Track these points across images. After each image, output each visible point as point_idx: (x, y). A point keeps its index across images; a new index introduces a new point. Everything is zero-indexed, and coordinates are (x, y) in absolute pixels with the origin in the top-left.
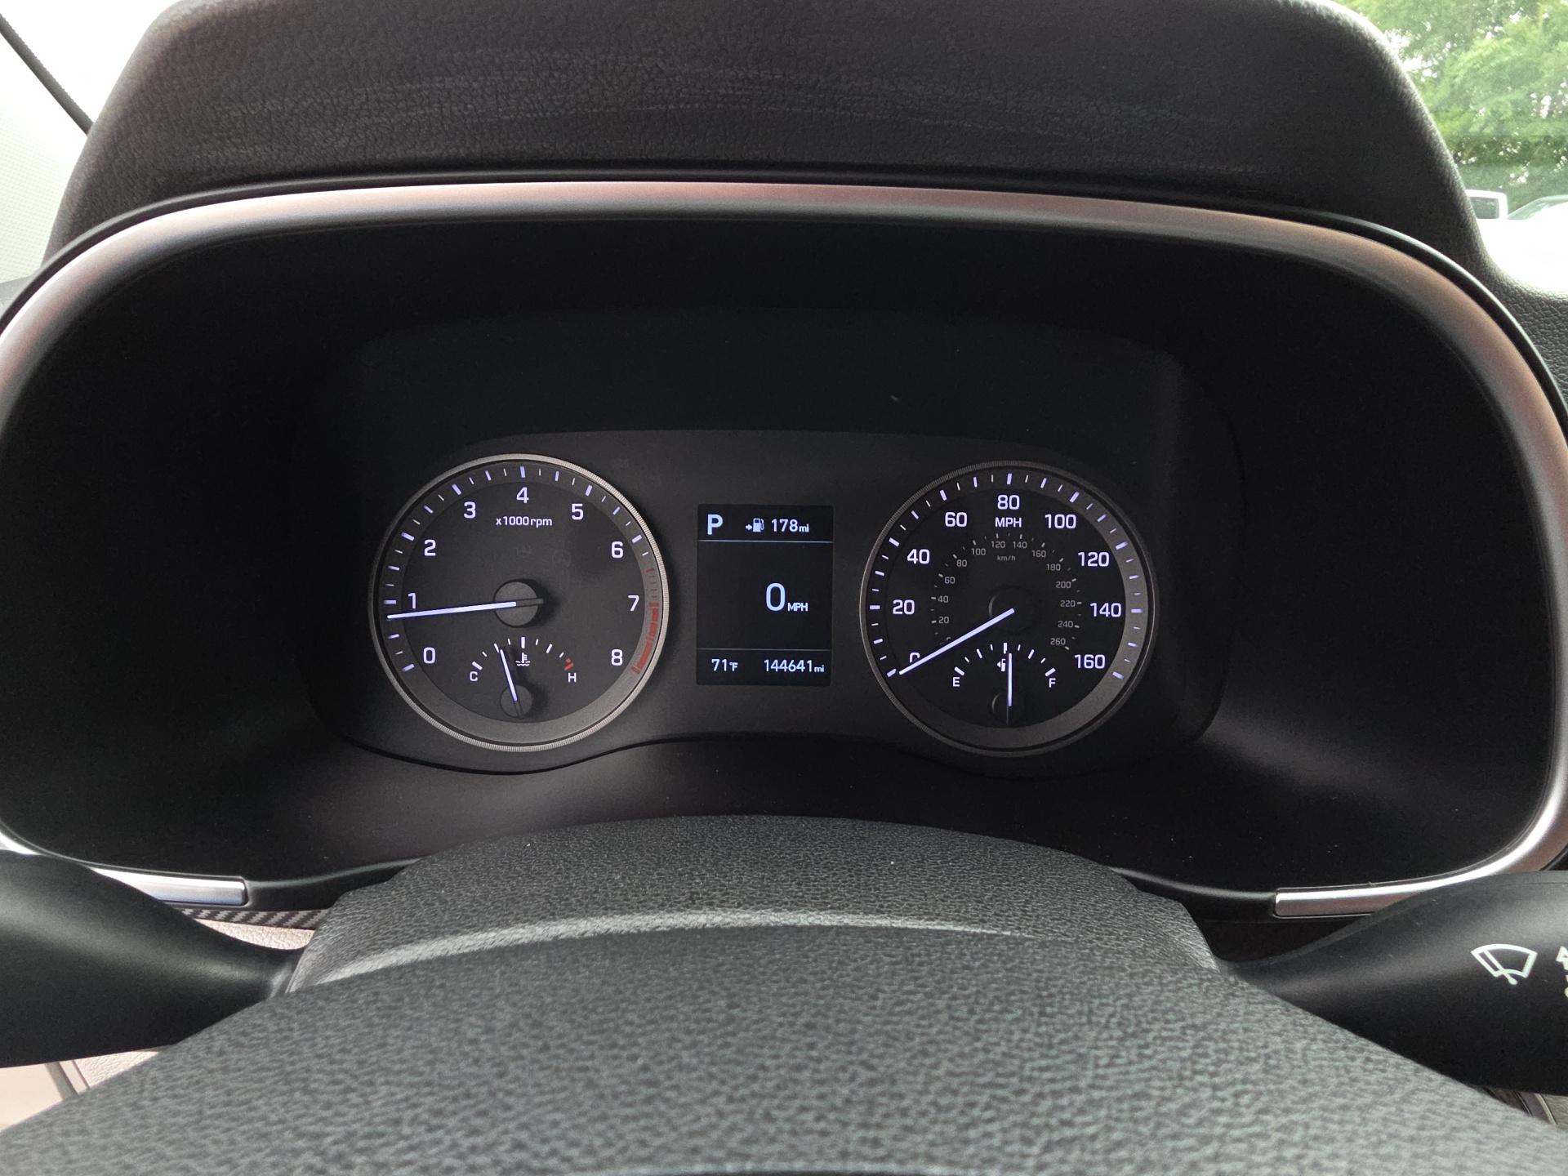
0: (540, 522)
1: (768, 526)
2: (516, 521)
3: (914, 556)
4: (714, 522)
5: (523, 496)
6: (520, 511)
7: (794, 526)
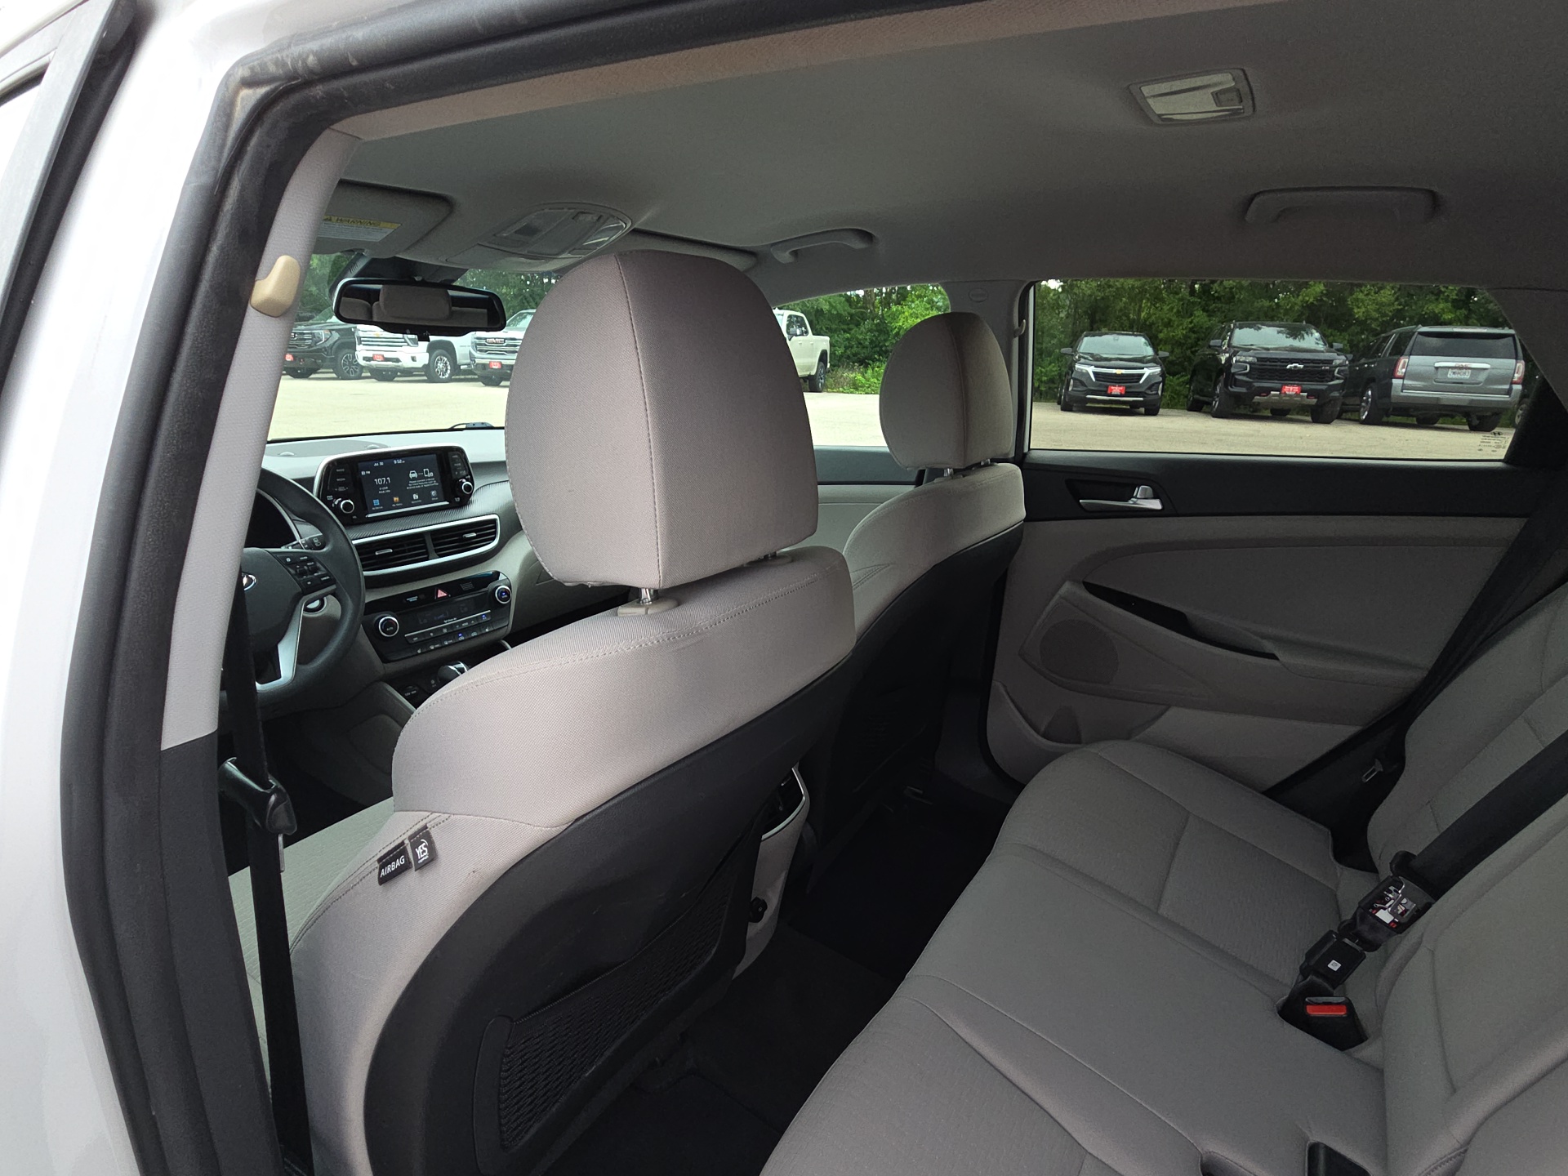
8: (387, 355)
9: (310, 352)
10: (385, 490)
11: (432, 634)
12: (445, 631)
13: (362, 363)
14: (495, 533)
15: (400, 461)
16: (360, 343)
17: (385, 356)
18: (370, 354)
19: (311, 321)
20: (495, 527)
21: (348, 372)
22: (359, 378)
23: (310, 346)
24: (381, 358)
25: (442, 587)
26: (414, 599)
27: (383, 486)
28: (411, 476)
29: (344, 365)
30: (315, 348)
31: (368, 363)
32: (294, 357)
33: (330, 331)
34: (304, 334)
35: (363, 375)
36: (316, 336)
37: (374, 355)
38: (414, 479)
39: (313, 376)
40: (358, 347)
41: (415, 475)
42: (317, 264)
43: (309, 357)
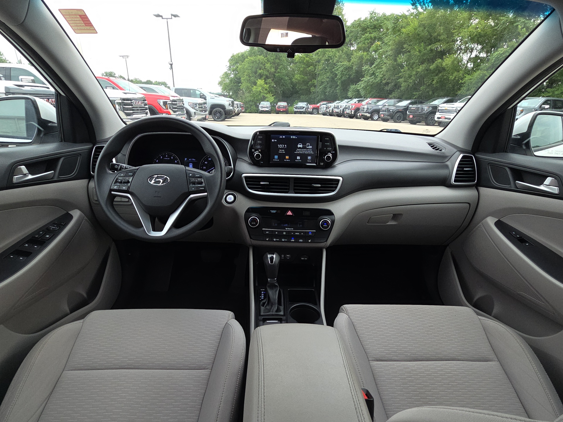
0: (168, 159)
1: (191, 159)
2: (166, 158)
3: (205, 163)
4: (186, 159)
5: (167, 156)
6: (166, 157)
7: (194, 160)
8: (447, 117)
9: (420, 115)
10: (282, 151)
11: (277, 233)
12: (284, 233)
13: (436, 119)
14: (336, 187)
15: (294, 137)
16: (438, 112)
17: (446, 117)
18: (440, 116)
19: (424, 104)
20: (338, 184)
21: (430, 123)
22: (434, 125)
23: (420, 112)
24: (444, 118)
25: (292, 209)
26: (274, 211)
27: (282, 149)
28: (299, 146)
29: (430, 120)
30: (422, 113)
31: (438, 119)
32: (413, 116)
33: (429, 107)
34: (419, 108)
35: (435, 124)
36: (423, 109)
37: (441, 116)
38: (300, 148)
39: (417, 124)
40: (437, 113)
41: (301, 146)
42: (435, 83)
43: (418, 116)
